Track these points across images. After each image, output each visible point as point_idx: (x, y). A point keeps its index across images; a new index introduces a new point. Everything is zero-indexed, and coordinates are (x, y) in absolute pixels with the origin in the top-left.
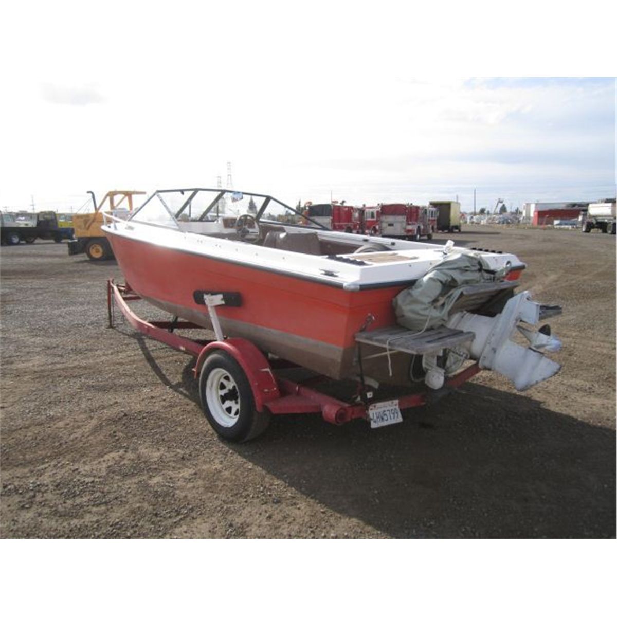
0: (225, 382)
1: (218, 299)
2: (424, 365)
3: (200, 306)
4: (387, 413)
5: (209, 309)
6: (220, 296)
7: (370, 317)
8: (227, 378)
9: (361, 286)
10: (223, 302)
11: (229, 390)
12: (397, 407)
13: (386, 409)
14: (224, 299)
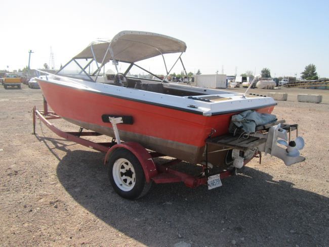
0: (125, 165)
1: (119, 120)
2: (233, 156)
3: (106, 124)
4: (215, 181)
5: (113, 125)
6: (121, 118)
7: (214, 131)
8: (127, 164)
9: (212, 113)
10: (122, 122)
11: (127, 170)
12: (219, 178)
13: (214, 179)
14: (123, 120)
